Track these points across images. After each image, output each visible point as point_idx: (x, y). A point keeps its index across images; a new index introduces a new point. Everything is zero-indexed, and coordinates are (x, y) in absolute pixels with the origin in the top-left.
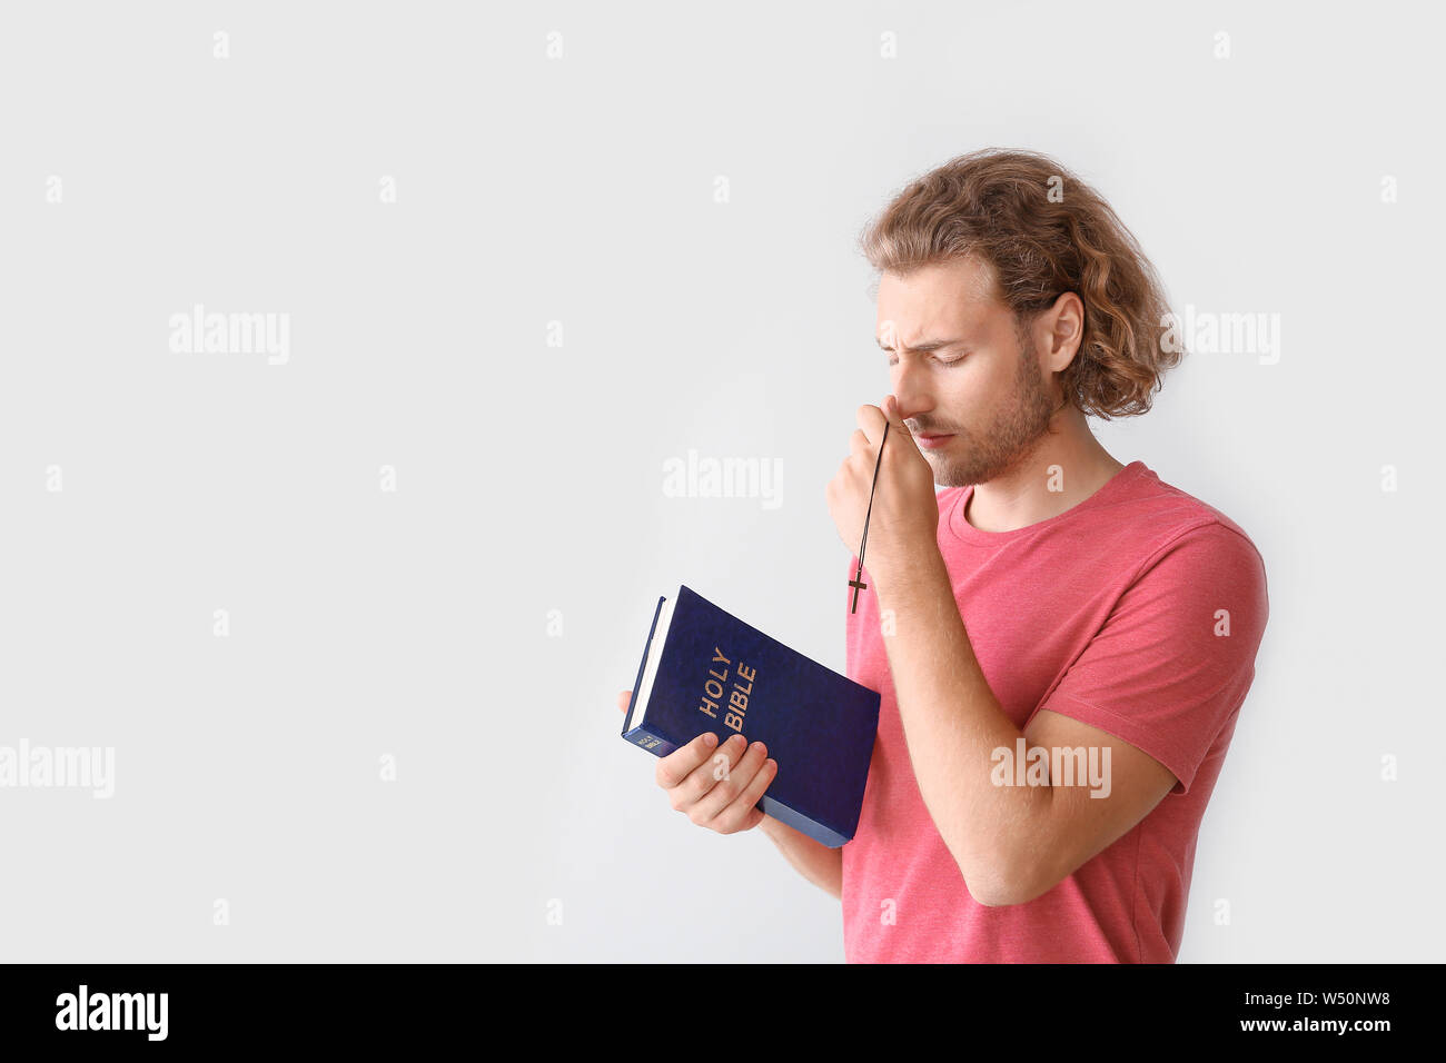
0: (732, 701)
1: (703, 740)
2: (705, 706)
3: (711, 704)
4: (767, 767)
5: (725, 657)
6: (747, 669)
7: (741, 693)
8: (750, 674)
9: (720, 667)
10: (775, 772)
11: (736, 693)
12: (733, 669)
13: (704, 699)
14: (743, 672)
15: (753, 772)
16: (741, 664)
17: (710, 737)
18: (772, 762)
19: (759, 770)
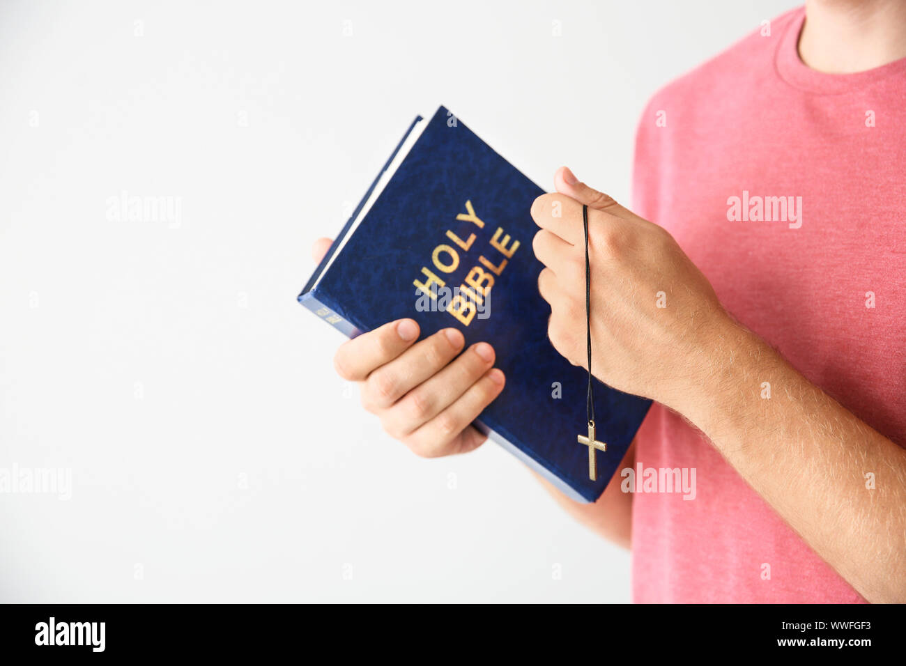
0: (469, 279)
1: (396, 328)
2: (424, 279)
3: (433, 279)
4: (487, 382)
5: (478, 215)
6: (507, 238)
7: (486, 270)
8: (508, 247)
9: (465, 229)
10: (501, 389)
11: (479, 270)
12: (485, 235)
13: (425, 271)
14: (500, 240)
15: (463, 386)
16: (500, 231)
17: (408, 326)
18: (499, 375)
19: (472, 385)
